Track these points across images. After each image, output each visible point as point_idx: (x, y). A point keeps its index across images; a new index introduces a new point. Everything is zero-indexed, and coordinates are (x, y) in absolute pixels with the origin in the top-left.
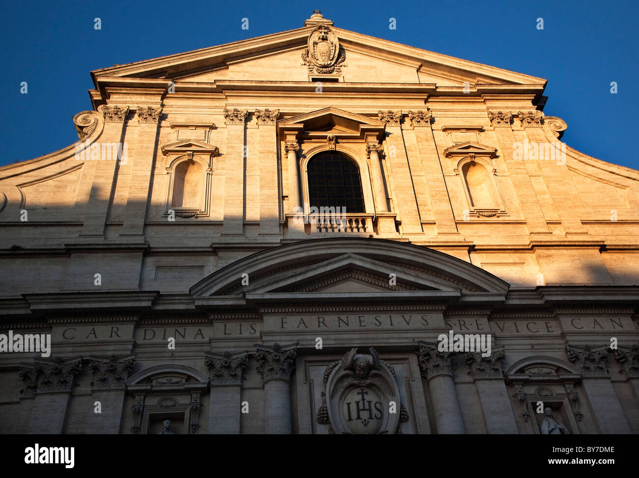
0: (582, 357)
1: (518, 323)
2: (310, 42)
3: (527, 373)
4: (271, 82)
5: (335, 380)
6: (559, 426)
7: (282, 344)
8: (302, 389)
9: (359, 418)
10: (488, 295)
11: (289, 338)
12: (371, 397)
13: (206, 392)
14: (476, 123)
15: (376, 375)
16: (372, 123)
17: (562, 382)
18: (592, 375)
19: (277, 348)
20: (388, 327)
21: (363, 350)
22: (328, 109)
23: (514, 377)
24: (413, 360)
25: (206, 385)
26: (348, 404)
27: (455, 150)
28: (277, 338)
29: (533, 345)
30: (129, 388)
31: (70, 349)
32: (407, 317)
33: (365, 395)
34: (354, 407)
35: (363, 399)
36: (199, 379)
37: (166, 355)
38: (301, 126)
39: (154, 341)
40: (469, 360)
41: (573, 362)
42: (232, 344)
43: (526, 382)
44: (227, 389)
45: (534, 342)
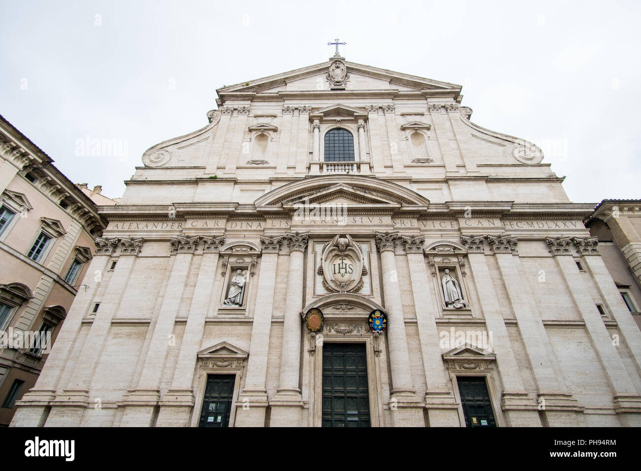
0: (469, 241)
1: (435, 222)
2: (331, 69)
3: (437, 250)
4: (308, 91)
5: (328, 252)
6: (452, 280)
7: (300, 232)
8: (310, 256)
9: (339, 272)
10: (417, 207)
11: (304, 229)
12: (347, 261)
13: (259, 256)
14: (420, 111)
15: (351, 250)
16: (361, 113)
17: (456, 255)
18: (474, 252)
19: (297, 234)
20: (360, 224)
21: (343, 236)
22: (338, 105)
23: (428, 252)
24: (373, 242)
25: (260, 253)
26: (334, 265)
27: (407, 126)
28: (298, 228)
29: (442, 235)
30: (221, 253)
31: (194, 231)
32: (371, 218)
33: (344, 260)
34: (337, 267)
35: (342, 263)
36: (256, 249)
37: (241, 236)
38: (322, 114)
39: (236, 229)
40: (404, 242)
41: (464, 244)
42: (275, 231)
43: (435, 255)
44: (271, 255)
45: (442, 233)
